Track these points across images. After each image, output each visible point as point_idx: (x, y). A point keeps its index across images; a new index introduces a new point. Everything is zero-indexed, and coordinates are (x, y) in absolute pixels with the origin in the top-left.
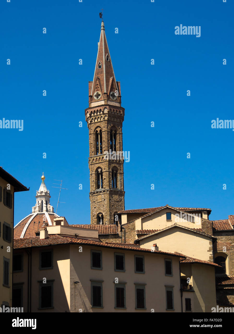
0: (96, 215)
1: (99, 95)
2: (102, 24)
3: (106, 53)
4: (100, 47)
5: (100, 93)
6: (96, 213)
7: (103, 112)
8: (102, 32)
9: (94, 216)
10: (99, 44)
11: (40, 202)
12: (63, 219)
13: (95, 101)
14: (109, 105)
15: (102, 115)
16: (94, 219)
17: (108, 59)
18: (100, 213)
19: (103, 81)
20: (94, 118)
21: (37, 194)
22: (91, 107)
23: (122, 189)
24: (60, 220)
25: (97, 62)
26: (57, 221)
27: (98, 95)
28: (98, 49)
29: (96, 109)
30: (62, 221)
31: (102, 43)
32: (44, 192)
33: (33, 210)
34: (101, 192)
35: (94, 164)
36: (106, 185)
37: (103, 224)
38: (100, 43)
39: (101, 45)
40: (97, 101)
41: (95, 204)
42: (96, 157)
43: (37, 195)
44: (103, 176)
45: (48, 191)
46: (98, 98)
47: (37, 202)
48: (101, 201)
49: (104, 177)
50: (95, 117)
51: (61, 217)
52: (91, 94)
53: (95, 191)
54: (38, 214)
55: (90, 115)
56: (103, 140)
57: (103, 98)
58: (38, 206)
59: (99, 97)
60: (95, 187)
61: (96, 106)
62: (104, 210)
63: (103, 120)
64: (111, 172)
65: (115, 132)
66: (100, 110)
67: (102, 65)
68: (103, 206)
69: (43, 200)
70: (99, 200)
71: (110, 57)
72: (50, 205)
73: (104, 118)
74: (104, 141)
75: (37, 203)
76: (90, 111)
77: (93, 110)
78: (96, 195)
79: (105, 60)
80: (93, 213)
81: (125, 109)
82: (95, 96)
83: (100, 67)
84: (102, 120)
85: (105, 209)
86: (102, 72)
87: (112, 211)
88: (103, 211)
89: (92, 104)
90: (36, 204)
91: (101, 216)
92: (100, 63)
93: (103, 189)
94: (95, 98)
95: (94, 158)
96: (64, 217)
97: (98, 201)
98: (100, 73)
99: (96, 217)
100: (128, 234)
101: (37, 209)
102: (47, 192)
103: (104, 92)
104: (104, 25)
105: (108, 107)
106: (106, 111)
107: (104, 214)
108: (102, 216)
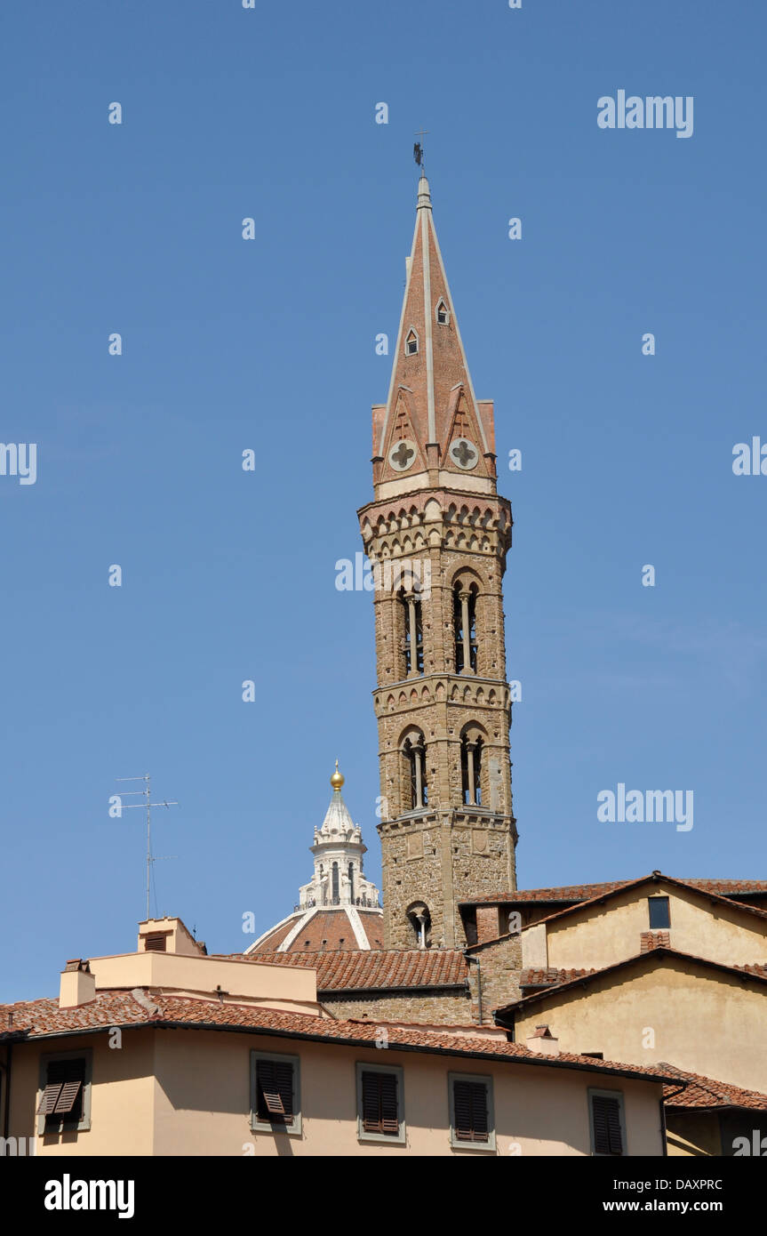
0: (403, 909)
1: (410, 453)
2: (423, 187)
3: (434, 295)
4: (412, 273)
5: (411, 444)
6: (402, 906)
7: (422, 516)
8: (423, 216)
9: (395, 914)
10: (409, 261)
11: (328, 868)
12: (173, 925)
13: (395, 478)
14: (445, 488)
15: (420, 529)
16: (395, 925)
17: (442, 318)
18: (418, 903)
19: (425, 400)
20: (390, 539)
21: (316, 839)
22: (380, 499)
23: (502, 807)
24: (159, 932)
25: (404, 330)
26: (150, 933)
27: (403, 455)
28: (405, 281)
29: (396, 507)
30: (170, 932)
31: (421, 257)
32: (343, 832)
33: (303, 899)
34: (419, 821)
35: (391, 715)
36: (438, 795)
37: (429, 945)
38: (414, 260)
39: (417, 267)
40: (402, 476)
41: (399, 869)
42: (401, 690)
43: (315, 844)
44: (428, 761)
45: (355, 826)
46: (403, 463)
47: (318, 868)
48: (421, 856)
49: (430, 764)
50: (394, 537)
51: (166, 920)
52: (378, 449)
53: (399, 819)
54: (319, 912)
55: (375, 529)
56: (425, 623)
57: (422, 464)
58: (318, 881)
59: (408, 460)
60: (397, 802)
61: (397, 495)
62: (432, 892)
63: (424, 547)
64: (459, 744)
65: (471, 592)
66: (413, 509)
67: (423, 342)
68: (431, 874)
69: (338, 861)
70: (416, 854)
71: (450, 312)
72: (365, 878)
73: (426, 542)
74: (429, 626)
75: (317, 875)
76: (373, 515)
77: (384, 511)
78: (403, 835)
79: (433, 321)
80: (393, 901)
81: (509, 502)
82: (395, 456)
83: (413, 348)
84: (419, 546)
85: (437, 889)
86: (419, 367)
87: (464, 894)
88: (429, 896)
89: (383, 488)
90: (312, 877)
91: (423, 913)
92: (411, 332)
93: (429, 811)
94: (395, 465)
95: (392, 692)
96: (179, 920)
97: (409, 859)
98: (412, 372)
99: (402, 916)
100: (492, 984)
101: (317, 894)
102: (351, 831)
103: (428, 440)
104: (430, 190)
105: (439, 496)
106: (433, 512)
107: (431, 907)
108: (426, 913)
